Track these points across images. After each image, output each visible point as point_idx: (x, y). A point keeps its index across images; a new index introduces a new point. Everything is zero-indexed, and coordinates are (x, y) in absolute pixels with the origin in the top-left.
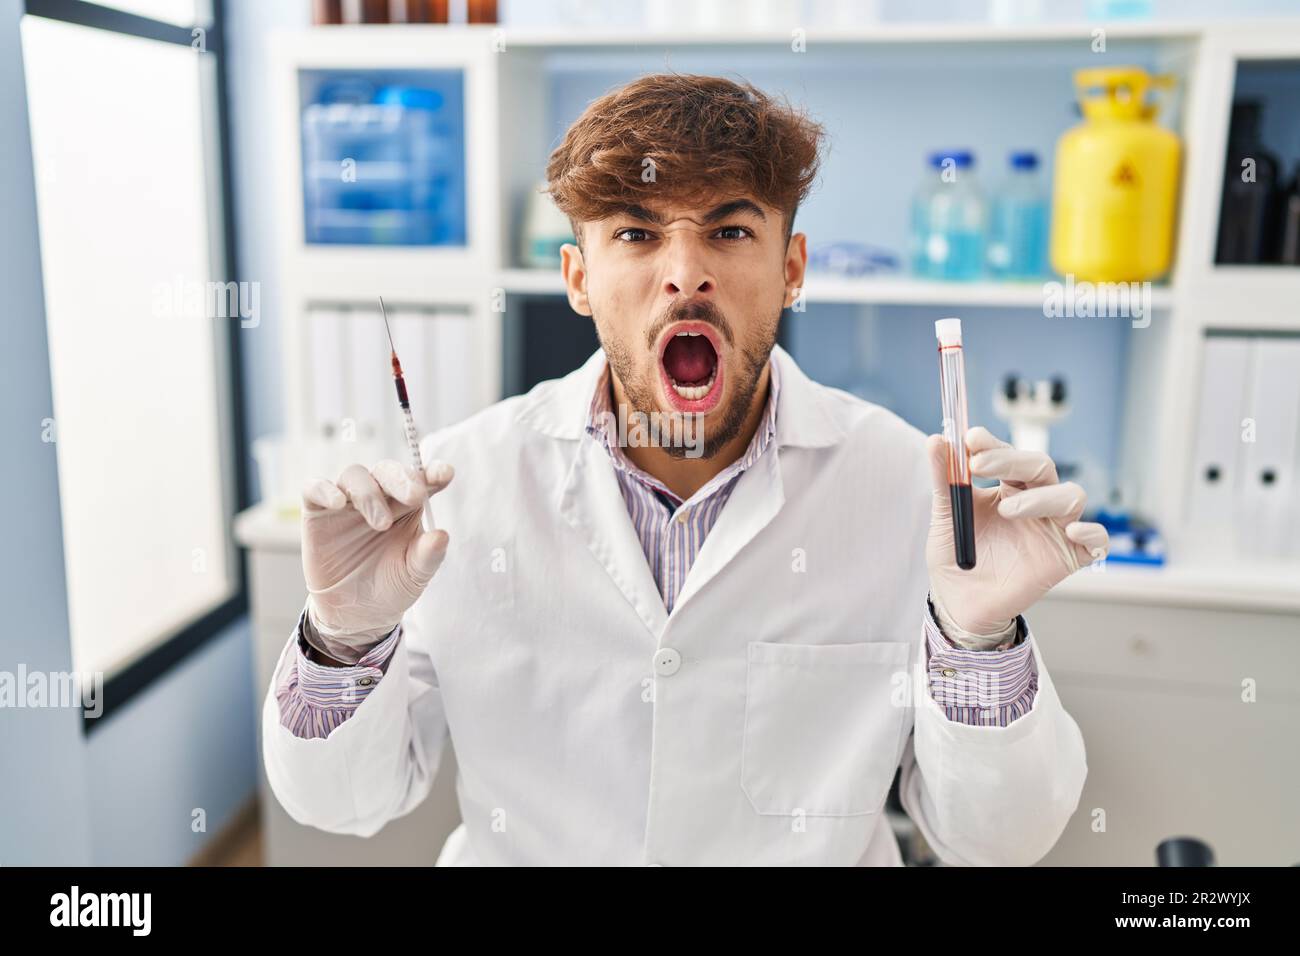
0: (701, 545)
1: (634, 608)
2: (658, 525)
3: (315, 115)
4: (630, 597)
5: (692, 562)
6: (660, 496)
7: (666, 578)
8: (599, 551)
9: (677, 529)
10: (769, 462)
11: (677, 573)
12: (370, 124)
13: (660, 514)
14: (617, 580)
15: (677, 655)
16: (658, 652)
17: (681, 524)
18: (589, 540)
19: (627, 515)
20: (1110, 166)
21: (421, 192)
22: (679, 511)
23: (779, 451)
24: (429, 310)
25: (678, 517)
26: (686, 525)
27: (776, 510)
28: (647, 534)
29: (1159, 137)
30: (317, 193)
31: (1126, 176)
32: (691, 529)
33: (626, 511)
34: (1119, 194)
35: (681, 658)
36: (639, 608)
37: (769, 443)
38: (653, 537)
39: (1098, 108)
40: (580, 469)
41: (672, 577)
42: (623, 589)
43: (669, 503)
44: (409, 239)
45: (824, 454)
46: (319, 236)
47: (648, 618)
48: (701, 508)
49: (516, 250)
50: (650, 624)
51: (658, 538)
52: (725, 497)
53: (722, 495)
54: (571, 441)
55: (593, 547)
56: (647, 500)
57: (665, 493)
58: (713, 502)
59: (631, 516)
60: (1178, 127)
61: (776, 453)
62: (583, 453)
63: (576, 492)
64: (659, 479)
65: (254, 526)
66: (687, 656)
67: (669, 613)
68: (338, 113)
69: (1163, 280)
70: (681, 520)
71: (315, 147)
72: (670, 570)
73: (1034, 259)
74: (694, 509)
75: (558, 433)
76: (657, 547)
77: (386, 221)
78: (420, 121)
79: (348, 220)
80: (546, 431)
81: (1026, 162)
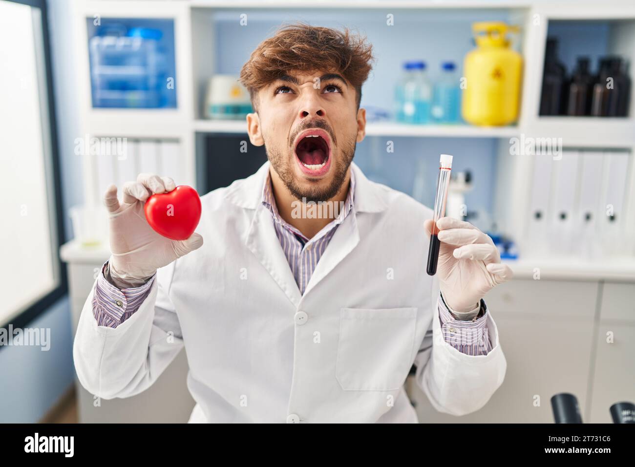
0: (318, 262)
1: (284, 292)
2: (297, 251)
3: (96, 41)
4: (283, 286)
5: (313, 270)
6: (298, 237)
7: (301, 278)
8: (266, 264)
9: (306, 254)
10: (351, 220)
11: (306, 275)
12: (125, 46)
13: (297, 246)
14: (276, 279)
15: (306, 315)
16: (297, 314)
17: (308, 251)
18: (262, 259)
19: (281, 248)
20: (490, 69)
21: (152, 81)
22: (307, 245)
23: (357, 215)
24: (158, 141)
25: (306, 248)
26: (310, 252)
27: (355, 244)
28: (291, 256)
29: (511, 55)
30: (98, 82)
31: (498, 74)
32: (313, 253)
33: (280, 246)
34: (494, 83)
35: (308, 316)
36: (287, 292)
37: (350, 210)
38: (294, 258)
39: (484, 41)
40: (256, 224)
41: (304, 277)
42: (279, 283)
43: (302, 241)
44: (147, 105)
45: (377, 216)
46: (100, 104)
47: (291, 297)
48: (317, 243)
49: (202, 111)
50: (292, 300)
51: (297, 258)
52: (329, 238)
53: (328, 236)
54: (251, 210)
55: (263, 262)
56: (291, 239)
57: (300, 236)
58: (324, 240)
59: (283, 248)
60: (520, 51)
61: (355, 216)
62: (257, 216)
63: (255, 235)
64: (297, 228)
65: (69, 252)
66: (311, 316)
67: (302, 295)
68: (108, 41)
69: (514, 123)
70: (308, 249)
71: (96, 58)
72: (303, 273)
73: (454, 114)
74: (314, 244)
75: (244, 206)
76: (296, 263)
77: (134, 96)
78: (151, 45)
79: (115, 95)
80: (238, 205)
81: (449, 67)
